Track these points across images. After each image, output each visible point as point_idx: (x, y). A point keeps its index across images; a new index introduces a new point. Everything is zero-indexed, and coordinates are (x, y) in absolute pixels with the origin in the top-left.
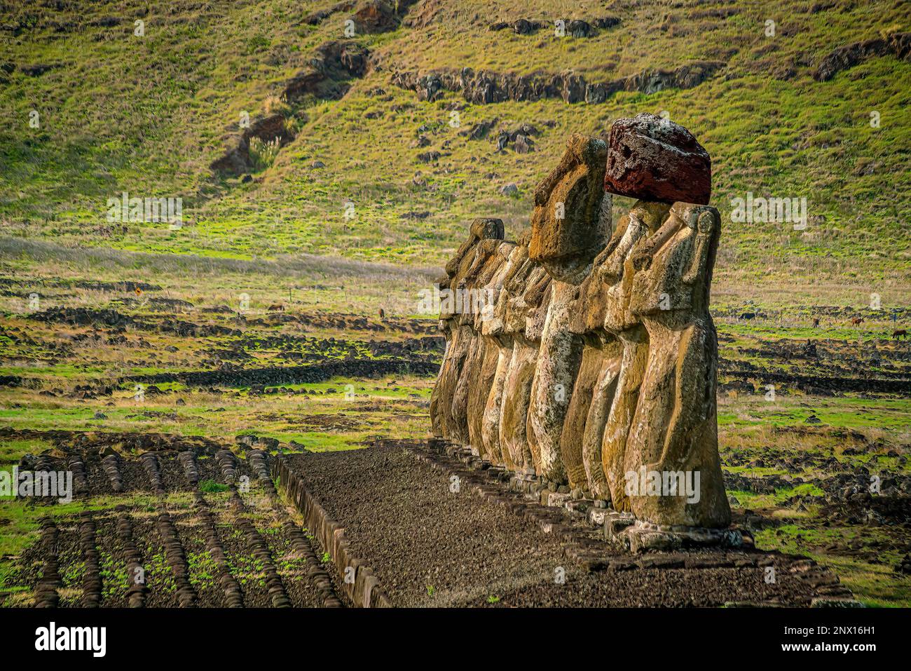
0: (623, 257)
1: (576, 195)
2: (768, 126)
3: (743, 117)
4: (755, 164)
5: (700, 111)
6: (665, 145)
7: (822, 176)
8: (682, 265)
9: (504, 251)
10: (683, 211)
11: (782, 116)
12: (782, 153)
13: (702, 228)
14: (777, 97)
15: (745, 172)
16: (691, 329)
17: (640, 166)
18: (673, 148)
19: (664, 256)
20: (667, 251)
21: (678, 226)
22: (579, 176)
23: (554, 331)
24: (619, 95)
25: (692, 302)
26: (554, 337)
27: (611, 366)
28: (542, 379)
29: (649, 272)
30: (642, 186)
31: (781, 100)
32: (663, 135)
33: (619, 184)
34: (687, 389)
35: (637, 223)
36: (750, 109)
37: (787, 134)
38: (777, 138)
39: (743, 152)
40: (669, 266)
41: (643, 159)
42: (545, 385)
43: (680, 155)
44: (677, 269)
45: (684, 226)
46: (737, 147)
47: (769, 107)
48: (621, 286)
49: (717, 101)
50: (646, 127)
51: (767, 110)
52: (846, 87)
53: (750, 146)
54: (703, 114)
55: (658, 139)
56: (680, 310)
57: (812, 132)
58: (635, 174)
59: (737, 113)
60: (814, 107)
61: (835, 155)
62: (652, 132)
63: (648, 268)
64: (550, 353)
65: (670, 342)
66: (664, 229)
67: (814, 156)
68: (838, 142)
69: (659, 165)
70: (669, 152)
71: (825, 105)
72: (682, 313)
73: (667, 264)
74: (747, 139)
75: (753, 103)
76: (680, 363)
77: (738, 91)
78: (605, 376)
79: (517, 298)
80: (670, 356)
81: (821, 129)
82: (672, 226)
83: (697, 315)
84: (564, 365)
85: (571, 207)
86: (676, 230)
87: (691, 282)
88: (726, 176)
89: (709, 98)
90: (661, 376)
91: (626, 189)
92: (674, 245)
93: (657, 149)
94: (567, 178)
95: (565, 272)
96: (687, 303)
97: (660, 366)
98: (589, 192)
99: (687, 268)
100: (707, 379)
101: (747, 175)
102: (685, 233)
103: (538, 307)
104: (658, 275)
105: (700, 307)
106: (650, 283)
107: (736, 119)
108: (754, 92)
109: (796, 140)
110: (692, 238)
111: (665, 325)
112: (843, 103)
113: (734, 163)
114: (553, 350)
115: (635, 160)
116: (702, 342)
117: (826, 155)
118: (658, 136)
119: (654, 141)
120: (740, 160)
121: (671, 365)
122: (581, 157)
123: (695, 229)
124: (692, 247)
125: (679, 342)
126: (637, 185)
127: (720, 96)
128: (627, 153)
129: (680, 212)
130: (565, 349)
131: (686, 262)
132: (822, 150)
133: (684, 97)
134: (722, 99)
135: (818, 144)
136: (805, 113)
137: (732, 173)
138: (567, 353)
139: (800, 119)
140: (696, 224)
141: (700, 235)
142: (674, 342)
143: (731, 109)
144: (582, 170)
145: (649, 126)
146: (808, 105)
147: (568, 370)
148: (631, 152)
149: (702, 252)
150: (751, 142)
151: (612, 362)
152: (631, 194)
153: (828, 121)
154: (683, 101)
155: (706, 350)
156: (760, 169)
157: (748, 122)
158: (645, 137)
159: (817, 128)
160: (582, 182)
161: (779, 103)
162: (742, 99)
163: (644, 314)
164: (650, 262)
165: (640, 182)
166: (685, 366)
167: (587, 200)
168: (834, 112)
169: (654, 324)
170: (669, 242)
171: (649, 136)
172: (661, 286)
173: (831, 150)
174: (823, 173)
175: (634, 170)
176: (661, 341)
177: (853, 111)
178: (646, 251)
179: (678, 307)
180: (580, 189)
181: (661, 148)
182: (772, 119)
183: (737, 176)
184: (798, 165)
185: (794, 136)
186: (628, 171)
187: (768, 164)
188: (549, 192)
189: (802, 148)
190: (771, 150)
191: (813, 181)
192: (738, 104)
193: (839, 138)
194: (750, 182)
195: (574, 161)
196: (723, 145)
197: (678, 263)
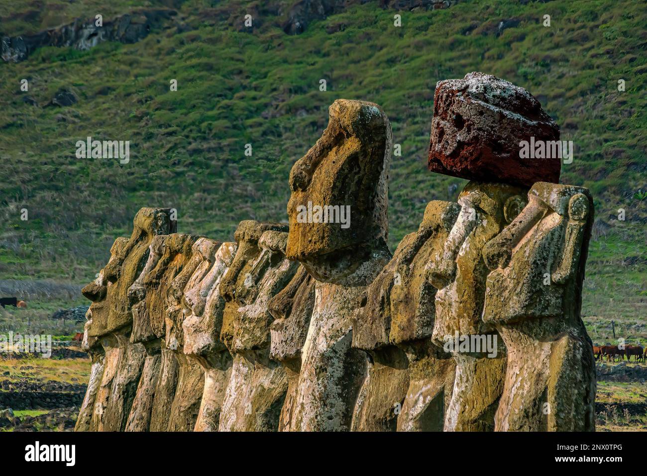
0: (455, 253)
1: (346, 177)
2: (230, 89)
3: (201, 78)
4: (217, 136)
5: (147, 71)
6: (506, 112)
7: (299, 150)
8: (550, 262)
9: (203, 248)
10: (549, 193)
11: (248, 77)
12: (250, 122)
13: (574, 214)
14: (240, 53)
15: (205, 146)
16: (564, 341)
17: (476, 139)
18: (516, 116)
19: (528, 250)
20: (531, 244)
21: (542, 213)
22: (348, 153)
23: (323, 346)
24: (44, 50)
25: (563, 307)
26: (323, 355)
27: (424, 389)
28: (307, 408)
29: (507, 270)
30: (479, 163)
31: (245, 57)
32: (503, 99)
33: (450, 160)
34: (562, 415)
35: (472, 211)
36: (209, 68)
37: (254, 99)
38: (242, 104)
39: (202, 121)
40: (535, 262)
41: (479, 129)
42: (312, 415)
43: (525, 124)
44: (544, 266)
45: (551, 211)
46: (194, 116)
47: (233, 66)
48: (454, 288)
49: (168, 59)
50: (481, 90)
51: (230, 69)
52: (324, 40)
53: (210, 113)
54: (150, 75)
55: (497, 105)
56: (549, 317)
57: (286, 96)
58: (471, 149)
59: (194, 73)
60: (286, 66)
61: (313, 124)
62: (489, 96)
63: (506, 265)
64: (317, 374)
65: (538, 356)
66: (523, 217)
67: (289, 126)
68: (317, 108)
69: (500, 138)
70: (512, 120)
71: (298, 63)
72: (551, 321)
73: (531, 260)
74: (208, 106)
75: (212, 60)
76: (552, 384)
77: (194, 45)
78: (416, 402)
79: (248, 307)
80: (539, 375)
81: (296, 92)
82: (534, 213)
83: (569, 322)
84: (335, 389)
85: (340, 191)
86: (538, 217)
87: (563, 282)
88: (183, 151)
89: (159, 54)
90: (529, 400)
91: (458, 168)
92: (539, 236)
93: (497, 117)
94: (332, 155)
95: (334, 272)
96: (558, 307)
97: (526, 387)
98: (362, 173)
99: (556, 265)
100: (586, 403)
101: (209, 150)
102: (553, 221)
103: (287, 316)
104: (520, 274)
105: (572, 312)
106: (510, 284)
107: (192, 80)
108: (213, 48)
109: (266, 106)
110: (562, 227)
111: (530, 336)
112: (320, 61)
113: (192, 135)
114: (321, 370)
115: (469, 131)
116: (579, 357)
117: (303, 124)
118: (497, 100)
119: (493, 108)
120: (199, 131)
121: (541, 386)
122: (350, 129)
123: (566, 216)
124: (562, 239)
125: (549, 357)
126: (473, 162)
127: (172, 51)
128: (459, 122)
129: (545, 195)
130: (337, 369)
131: (555, 257)
132: (299, 118)
133: (126, 54)
134: (174, 56)
135: (292, 110)
136: (276, 72)
137: (190, 147)
138: (339, 373)
139: (269, 80)
140: (566, 209)
141: (572, 223)
142: (543, 357)
143: (186, 69)
144: (352, 145)
145: (485, 88)
146: (278, 64)
147: (340, 395)
148: (464, 121)
149: (576, 244)
150: (212, 109)
151: (425, 384)
152: (464, 174)
153: (302, 83)
154: (126, 57)
155: (584, 366)
156: (225, 142)
157: (206, 84)
158: (482, 103)
159: (290, 91)
160: (353, 160)
161: (243, 61)
162: (199, 55)
163: (502, 323)
164: (509, 258)
165: (477, 159)
166: (559, 387)
167: (359, 182)
168: (310, 71)
169: (515, 335)
170: (531, 232)
171: (487, 101)
172: (525, 288)
173: (310, 118)
174: (301, 146)
175: (469, 144)
176: (525, 356)
177: (332, 70)
178: (503, 245)
179: (547, 313)
180: (351, 170)
181: (502, 116)
182: (236, 80)
183: (197, 151)
184: (270, 137)
185: (263, 101)
186: (461, 145)
187: (233, 136)
188: (311, 172)
189: (274, 117)
190: (236, 119)
191: (288, 156)
192: (194, 61)
193: (317, 103)
194: (212, 159)
195: (341, 134)
196: (178, 113)
197: (545, 259)
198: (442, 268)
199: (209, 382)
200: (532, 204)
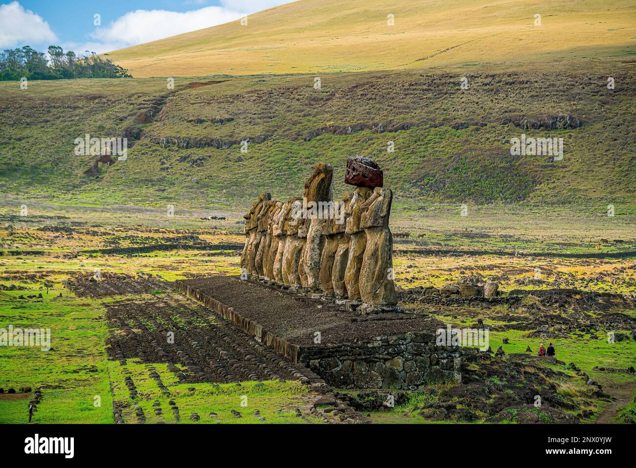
0: (352, 207)
1: (321, 184)
2: (288, 157)
4: (284, 171)
6: (367, 167)
8: (380, 210)
9: (279, 205)
11: (293, 154)
12: (294, 167)
14: (291, 147)
16: (384, 234)
17: (359, 174)
18: (371, 168)
19: (373, 207)
20: (374, 205)
21: (378, 196)
22: (321, 177)
23: (313, 234)
24: (234, 146)
25: (383, 223)
26: (313, 236)
29: (367, 213)
30: (360, 181)
31: (293, 148)
32: (367, 163)
33: (351, 180)
34: (383, 255)
35: (357, 195)
36: (282, 151)
37: (295, 160)
38: (292, 162)
39: (280, 167)
41: (360, 171)
42: (310, 254)
43: (373, 170)
44: (378, 212)
45: (380, 196)
46: (277, 165)
47: (289, 150)
48: (352, 218)
49: (270, 148)
50: (360, 160)
52: (316, 143)
56: (379, 226)
57: (304, 159)
58: (357, 177)
59: (278, 153)
60: (304, 151)
62: (363, 162)
63: (367, 211)
65: (376, 238)
66: (372, 197)
69: (365, 174)
70: (369, 169)
71: (308, 150)
72: (380, 228)
73: (374, 209)
74: (281, 162)
75: (283, 149)
76: (380, 246)
77: (278, 144)
78: (341, 251)
79: (292, 222)
80: (376, 243)
81: (307, 158)
83: (385, 228)
84: (317, 247)
85: (318, 189)
86: (376, 197)
87: (383, 216)
88: (274, 175)
89: (267, 147)
90: (373, 250)
91: (354, 182)
92: (377, 203)
93: (365, 168)
94: (317, 178)
97: (373, 246)
98: (325, 183)
99: (382, 211)
101: (282, 175)
102: (381, 198)
103: (303, 226)
104: (371, 214)
105: (386, 225)
106: (368, 217)
107: (277, 155)
108: (283, 145)
110: (383, 200)
111: (374, 232)
112: (315, 149)
113: (277, 171)
114: (313, 241)
115: (357, 172)
116: (388, 238)
118: (365, 163)
119: (364, 165)
120: (279, 170)
121: (377, 247)
122: (322, 171)
123: (384, 197)
124: (383, 204)
125: (379, 238)
126: (358, 181)
127: (272, 146)
128: (354, 169)
129: (379, 191)
130: (317, 241)
135: (306, 164)
136: (301, 153)
137: (276, 174)
138: (318, 242)
139: (300, 155)
140: (385, 195)
141: (386, 199)
143: (275, 151)
146: (302, 150)
149: (387, 205)
150: (283, 163)
151: (343, 246)
152: (355, 184)
153: (309, 156)
154: (258, 148)
155: (389, 240)
156: (286, 173)
157: (281, 156)
158: (361, 164)
160: (323, 180)
162: (279, 147)
163: (365, 228)
164: (368, 209)
166: (382, 247)
167: (324, 187)
168: (312, 152)
169: (369, 232)
170: (374, 202)
172: (372, 218)
173: (311, 166)
176: (372, 238)
177: (318, 152)
178: (366, 205)
180: (322, 182)
182: (290, 155)
183: (278, 175)
184: (300, 171)
185: (298, 161)
186: (354, 176)
187: (289, 171)
188: (310, 183)
189: (301, 165)
190: (290, 166)
192: (278, 149)
194: (282, 178)
195: (319, 172)
196: (273, 164)
197: (378, 209)
198: (348, 211)
199: (280, 244)
200: (375, 193)
